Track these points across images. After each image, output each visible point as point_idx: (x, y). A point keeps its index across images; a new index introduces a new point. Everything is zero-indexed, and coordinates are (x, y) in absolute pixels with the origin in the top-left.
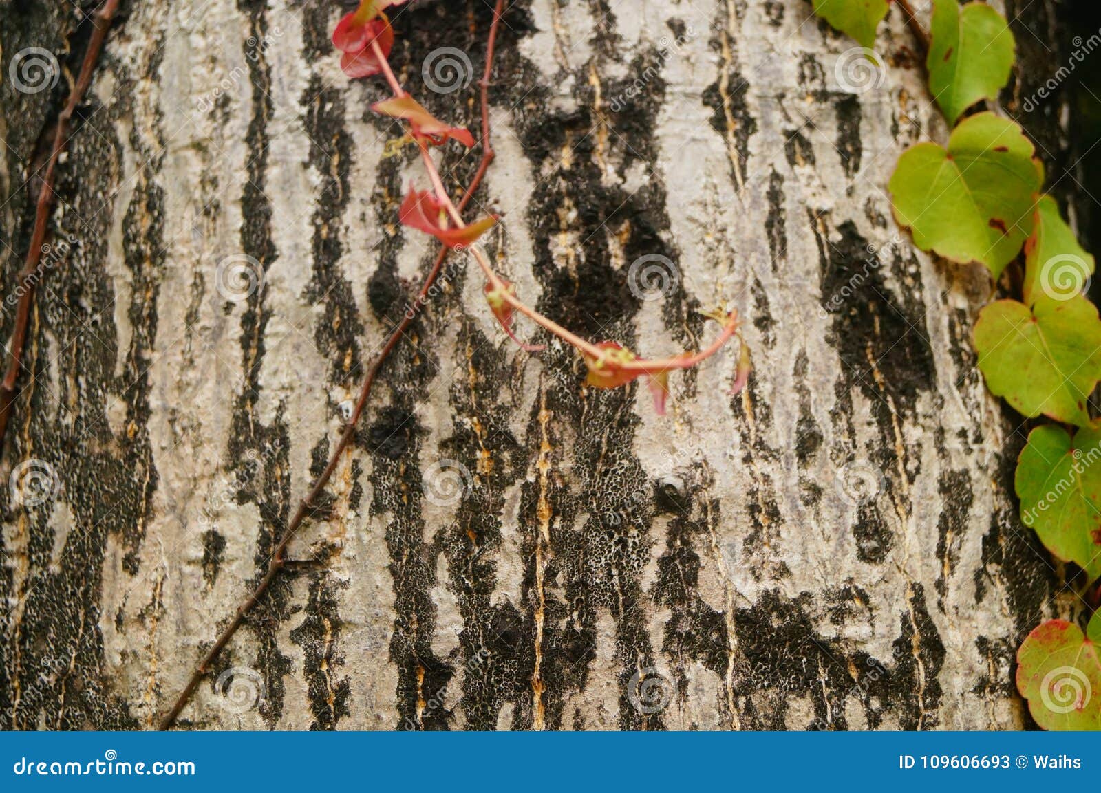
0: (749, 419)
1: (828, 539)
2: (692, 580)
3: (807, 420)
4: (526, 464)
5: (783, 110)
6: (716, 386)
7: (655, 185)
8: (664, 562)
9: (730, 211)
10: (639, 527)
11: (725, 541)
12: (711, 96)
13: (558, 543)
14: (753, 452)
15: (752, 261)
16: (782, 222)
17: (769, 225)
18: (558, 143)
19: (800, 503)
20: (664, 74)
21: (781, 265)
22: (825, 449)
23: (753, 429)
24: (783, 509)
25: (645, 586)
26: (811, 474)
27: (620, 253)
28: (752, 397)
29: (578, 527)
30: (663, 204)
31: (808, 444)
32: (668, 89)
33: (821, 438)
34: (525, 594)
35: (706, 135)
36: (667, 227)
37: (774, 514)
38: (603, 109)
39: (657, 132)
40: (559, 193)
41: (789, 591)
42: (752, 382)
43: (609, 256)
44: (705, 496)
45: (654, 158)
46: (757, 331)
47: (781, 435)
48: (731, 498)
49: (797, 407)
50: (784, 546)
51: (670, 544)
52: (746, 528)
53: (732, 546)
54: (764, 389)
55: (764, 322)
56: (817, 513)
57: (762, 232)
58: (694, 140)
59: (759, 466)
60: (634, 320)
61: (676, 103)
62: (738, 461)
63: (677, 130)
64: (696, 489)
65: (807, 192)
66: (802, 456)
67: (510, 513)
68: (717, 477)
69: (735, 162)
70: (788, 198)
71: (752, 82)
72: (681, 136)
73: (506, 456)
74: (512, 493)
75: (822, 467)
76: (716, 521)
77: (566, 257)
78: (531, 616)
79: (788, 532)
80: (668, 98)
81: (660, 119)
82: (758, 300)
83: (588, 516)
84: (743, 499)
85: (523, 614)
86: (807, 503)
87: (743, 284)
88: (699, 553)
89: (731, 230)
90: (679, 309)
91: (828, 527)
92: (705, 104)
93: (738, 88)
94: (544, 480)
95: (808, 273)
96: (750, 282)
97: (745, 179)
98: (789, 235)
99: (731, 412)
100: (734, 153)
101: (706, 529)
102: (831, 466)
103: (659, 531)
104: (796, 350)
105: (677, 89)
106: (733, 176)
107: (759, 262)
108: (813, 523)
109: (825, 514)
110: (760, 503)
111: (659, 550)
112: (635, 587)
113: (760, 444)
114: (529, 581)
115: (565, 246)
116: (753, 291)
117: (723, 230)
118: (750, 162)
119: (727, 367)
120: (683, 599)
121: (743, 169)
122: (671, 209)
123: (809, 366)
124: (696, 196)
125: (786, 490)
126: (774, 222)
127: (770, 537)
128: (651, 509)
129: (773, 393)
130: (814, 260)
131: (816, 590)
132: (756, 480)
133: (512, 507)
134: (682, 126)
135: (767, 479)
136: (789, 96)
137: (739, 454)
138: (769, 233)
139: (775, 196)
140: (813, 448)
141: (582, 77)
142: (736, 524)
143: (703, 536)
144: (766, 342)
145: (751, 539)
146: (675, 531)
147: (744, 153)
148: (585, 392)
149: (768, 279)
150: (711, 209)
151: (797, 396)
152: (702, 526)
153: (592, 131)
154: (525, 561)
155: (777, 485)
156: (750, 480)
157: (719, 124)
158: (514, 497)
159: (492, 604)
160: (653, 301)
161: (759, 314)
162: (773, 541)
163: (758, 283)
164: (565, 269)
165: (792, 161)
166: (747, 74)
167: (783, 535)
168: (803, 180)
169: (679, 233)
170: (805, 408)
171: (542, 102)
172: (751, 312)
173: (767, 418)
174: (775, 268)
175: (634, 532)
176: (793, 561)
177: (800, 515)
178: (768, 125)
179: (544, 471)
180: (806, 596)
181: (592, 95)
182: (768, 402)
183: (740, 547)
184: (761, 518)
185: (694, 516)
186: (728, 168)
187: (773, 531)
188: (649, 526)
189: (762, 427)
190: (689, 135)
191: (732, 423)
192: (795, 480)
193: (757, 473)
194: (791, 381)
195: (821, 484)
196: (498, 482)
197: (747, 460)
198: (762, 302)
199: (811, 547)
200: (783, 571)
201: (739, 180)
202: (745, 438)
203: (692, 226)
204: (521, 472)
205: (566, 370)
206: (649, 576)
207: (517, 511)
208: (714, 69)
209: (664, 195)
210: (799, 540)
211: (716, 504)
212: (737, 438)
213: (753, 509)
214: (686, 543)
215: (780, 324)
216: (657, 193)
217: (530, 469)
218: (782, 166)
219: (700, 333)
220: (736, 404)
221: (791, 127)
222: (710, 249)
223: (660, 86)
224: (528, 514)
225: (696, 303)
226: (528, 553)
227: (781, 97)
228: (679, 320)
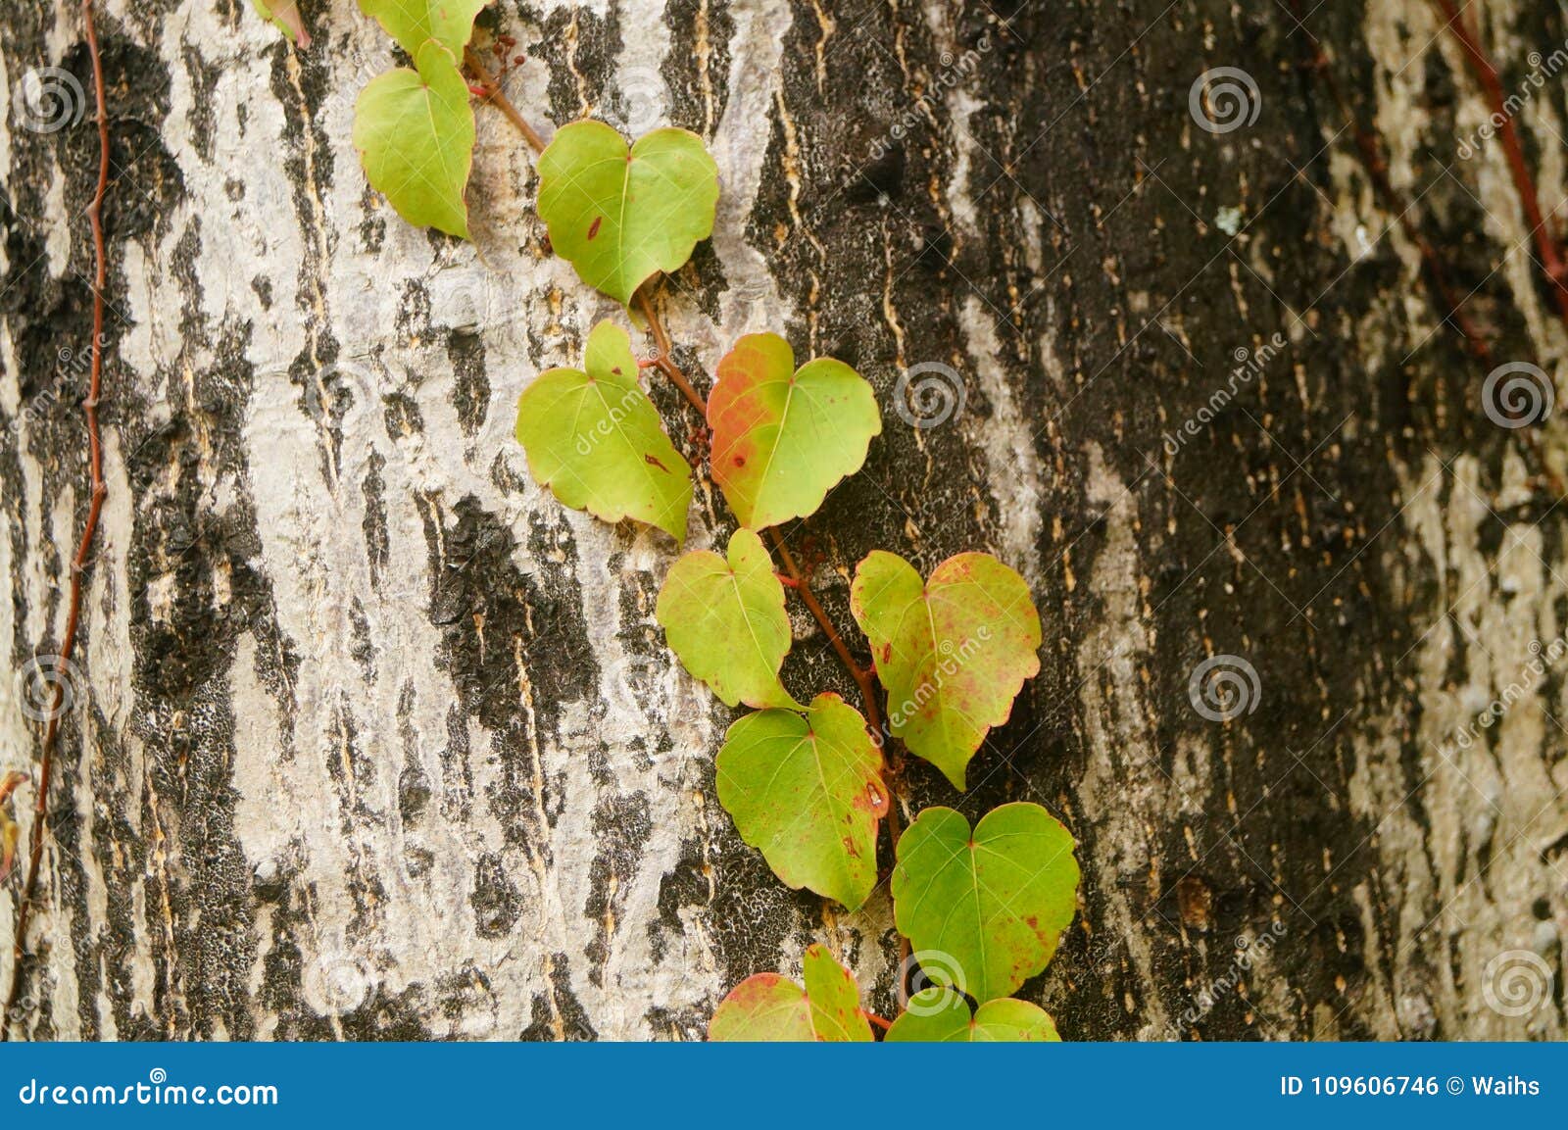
0: (349, 778)
1: (441, 916)
2: (296, 978)
3: (413, 770)
4: (144, 857)
5: (383, 368)
6: (315, 742)
7: (243, 501)
8: (272, 960)
9: (324, 517)
10: (243, 921)
11: (327, 931)
12: (300, 369)
13: (180, 941)
14: (353, 818)
15: (351, 575)
16: (383, 518)
17: (368, 525)
18: (162, 460)
19: (406, 875)
20: (251, 354)
21: (382, 574)
22: (435, 803)
23: (352, 792)
24: (389, 884)
25: (253, 990)
26: (419, 837)
27: (226, 586)
28: (350, 749)
29: (192, 926)
30: (254, 522)
31: (412, 800)
32: (256, 373)
33: (427, 792)
34: (157, 1001)
35: (295, 424)
36: (258, 552)
37: (378, 891)
38: (197, 410)
39: (245, 433)
40: (154, 529)
41: (396, 987)
42: (352, 734)
43: (211, 596)
44: (302, 880)
45: (245, 465)
46: (356, 665)
47: (384, 795)
48: (327, 879)
49: (402, 755)
50: (391, 929)
51: (276, 940)
52: (349, 913)
53: (334, 935)
54: (363, 740)
55: (364, 654)
56: (428, 884)
57: (361, 536)
58: (284, 432)
59: (361, 836)
60: (229, 674)
61: (266, 387)
62: (336, 832)
63: (266, 423)
64: (293, 873)
65: (412, 470)
66: (406, 817)
67: (138, 911)
68: (313, 855)
69: (329, 449)
70: (389, 484)
71: (341, 340)
72: (270, 430)
73: (128, 848)
74: (137, 888)
75: (432, 826)
76: (314, 912)
77: (161, 608)
78: (165, 1027)
79: (393, 912)
80: (256, 384)
81: (250, 411)
82: (356, 626)
83: (199, 912)
84: (342, 880)
85: (156, 1022)
86: (413, 875)
87: (338, 609)
88: (302, 946)
89: (325, 540)
90: (274, 652)
91: (441, 899)
92: (295, 382)
93: (329, 351)
94: (161, 873)
95: (412, 579)
96: (348, 605)
97: (338, 472)
98: (390, 534)
99: (328, 774)
100: (328, 440)
101: (307, 920)
102: (443, 823)
103: (264, 923)
104: (401, 682)
105: (265, 369)
106: (325, 471)
107: (358, 572)
108: (423, 897)
109: (437, 884)
110: (363, 881)
111: (265, 947)
112: (243, 992)
113: (361, 808)
114: (160, 989)
115: (163, 592)
116: (352, 615)
117: (317, 544)
118: (345, 446)
119: (324, 720)
120: (290, 1001)
121: (337, 458)
122: (262, 530)
123: (416, 700)
124: (286, 507)
125: (391, 861)
126: (374, 520)
127: (377, 918)
128: (252, 900)
129: (375, 741)
130: (422, 558)
131: (427, 980)
132: (355, 853)
133: (139, 905)
134: (273, 416)
135: (368, 850)
136: (387, 347)
137: (337, 823)
138: (370, 535)
139: (373, 486)
140: (418, 805)
141: (176, 378)
142: (335, 909)
143: (305, 926)
144: (367, 678)
145: (354, 926)
146: (280, 923)
147: (338, 437)
148: (182, 769)
149: (369, 597)
150: (304, 518)
151: (400, 741)
152: (301, 916)
153: (194, 438)
154: (156, 964)
155: (380, 856)
156: (348, 855)
157: (307, 405)
158: (139, 893)
159: (132, 1013)
160: (247, 647)
161: (359, 643)
162: (381, 923)
163: (357, 603)
164: (161, 623)
165: (394, 434)
166: (339, 332)
167: (389, 916)
168: (409, 456)
169: (273, 560)
170: (410, 757)
171: (142, 414)
172: (349, 642)
173: (367, 776)
174: (374, 582)
175: (240, 927)
176: (398, 947)
177: (406, 889)
178: (366, 390)
179: (161, 863)
180: (414, 989)
181: (183, 398)
182: (367, 754)
183: (342, 935)
184: (367, 899)
185: (294, 904)
186: (320, 463)
187: (379, 912)
188: (252, 920)
189: (362, 787)
190: (281, 426)
191: (330, 786)
192: (400, 848)
193: (359, 846)
194: (395, 723)
195: (431, 848)
196: (128, 878)
197: (347, 829)
198: (361, 628)
199: (422, 926)
200: (388, 961)
201: (333, 472)
202: (344, 802)
203: (283, 544)
204: (141, 867)
205: (161, 746)
206: (256, 978)
207: (143, 910)
208: (303, 332)
209: (253, 511)
210: (405, 920)
211: (312, 887)
212: (336, 803)
213: (354, 889)
214: (290, 935)
215: (383, 652)
216: (246, 514)
217: (148, 862)
218: (382, 444)
219: (294, 679)
220: (334, 763)
221: (391, 389)
222: (303, 572)
223: (247, 370)
224: (152, 912)
225: (289, 643)
226: (157, 952)
227: (381, 348)
228: (274, 664)
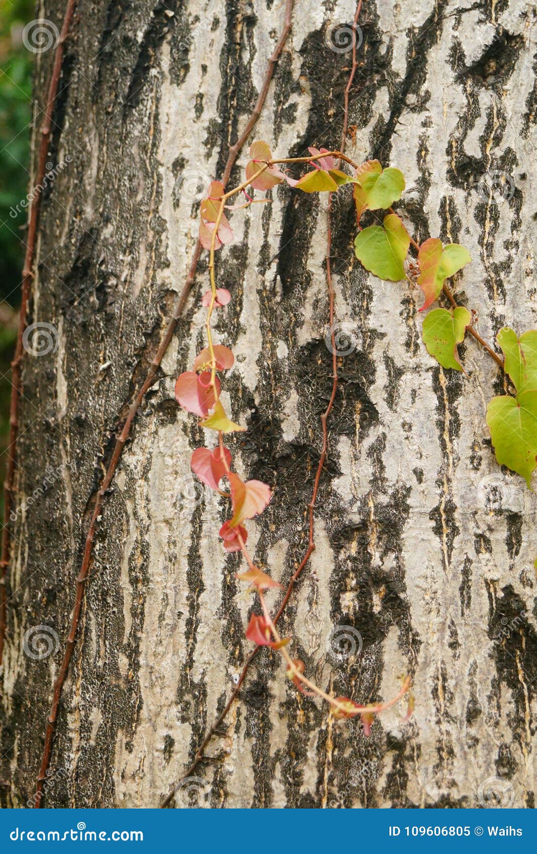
0: (441, 700)
1: (480, 767)
2: (404, 786)
3: (474, 701)
4: (321, 720)
5: (476, 521)
6: (425, 681)
7: (399, 567)
8: (391, 777)
9: (440, 581)
10: (377, 757)
11: (423, 767)
12: (434, 514)
13: (336, 763)
14: (442, 718)
15: (451, 610)
16: (469, 587)
17: (462, 589)
18: (349, 539)
19: (466, 747)
20: (409, 501)
21: (467, 612)
22: (483, 717)
23: (443, 706)
24: (456, 750)
25: (379, 788)
26: (473, 731)
27: (379, 603)
28: (444, 688)
29: (346, 755)
30: (403, 577)
31: (473, 714)
32: (411, 510)
33: (480, 711)
34: (318, 788)
35: (429, 538)
36: (404, 591)
37: (451, 752)
38: (374, 521)
39: (403, 536)
40: (347, 570)
41: (455, 795)
42: (445, 680)
43: (372, 606)
44: (414, 742)
45: (401, 550)
46: (450, 650)
47: (458, 709)
48: (427, 743)
49: (469, 693)
50: (455, 770)
51: (394, 767)
52: (435, 760)
53: (427, 769)
54: (451, 683)
55: (454, 645)
56: (475, 752)
57: (458, 593)
58: (423, 540)
59: (445, 726)
60: (382, 643)
61: (415, 518)
62: (433, 723)
63: (414, 534)
64: (409, 738)
65: (486, 569)
66: (469, 721)
67: (312, 745)
68: (421, 732)
69: (445, 552)
70: (474, 573)
71: (458, 505)
72: (416, 537)
73: (312, 715)
74: (314, 734)
75: (480, 727)
76: (418, 756)
77: (349, 607)
78: (320, 800)
79: (458, 763)
80: (410, 515)
81: (405, 527)
82: (451, 633)
83: (351, 749)
84: (434, 744)
85: (316, 799)
86: (469, 747)
87: (444, 623)
88: (409, 772)
89: (440, 592)
90: (408, 637)
91: (481, 760)
92: (431, 519)
93: (450, 509)
94: (330, 729)
95: (481, 617)
96: (448, 622)
97: (450, 563)
98: (472, 595)
99: (431, 696)
100: (445, 547)
101: (413, 760)
102: (486, 727)
103: (388, 759)
104: (471, 661)
105: (416, 510)
106: (443, 562)
107: (453, 611)
108: (472, 758)
109: (480, 753)
110: (444, 746)
111: (388, 770)
112: (373, 789)
113: (446, 714)
114: (320, 781)
115: (349, 600)
116: (449, 627)
117: (435, 593)
118: (454, 551)
119: (431, 671)
120: (398, 796)
121: (449, 556)
122: (407, 580)
123: (478, 670)
124: (422, 573)
125: (459, 739)
126: (465, 587)
127: (448, 764)
128: (384, 748)
129: (456, 685)
130: (486, 609)
131: (471, 795)
132: (442, 734)
133: (314, 742)
134: (417, 532)
135: (448, 733)
136: (479, 513)
137: (434, 719)
138: (462, 594)
139: (466, 572)
140: (475, 717)
141: (365, 503)
142: (430, 757)
143: (411, 763)
144: (454, 656)
145: (437, 766)
146: (396, 760)
147: (451, 548)
148: (353, 683)
149: (459, 620)
150: (429, 580)
151: (469, 687)
152: (411, 758)
153: (369, 533)
154: (319, 771)
155: (454, 737)
156: (439, 734)
157: (438, 531)
158: (315, 737)
159: (301, 792)
160: (393, 634)
161: (452, 640)
162: (450, 767)
163: (453, 623)
164: (347, 614)
165: (478, 552)
166: (456, 501)
167: (455, 764)
168: (484, 562)
169: (411, 595)
170: (473, 695)
171: (342, 517)
172: (447, 639)
173: (451, 700)
174: (463, 614)
175: (375, 759)
176: (459, 778)
177: (465, 754)
178: (466, 529)
179: (331, 724)
180: (465, 798)
181: (368, 515)
182: (452, 690)
183: (431, 770)
184: (444, 754)
185: (407, 752)
186: (441, 557)
187: (450, 762)
188: (383, 757)
189: (448, 704)
190: (421, 537)
191: (432, 702)
192: (464, 734)
193: (443, 730)
194: (467, 679)
195: (478, 736)
196: (308, 729)
197: (439, 722)
198: (454, 634)
199: (470, 771)
200: (453, 784)
201: (447, 563)
202: (438, 710)
203: (418, 590)
204: (318, 724)
205: (344, 670)
206: (382, 783)
207: (316, 744)
208: (438, 498)
209: (404, 572)
210: (463, 767)
211: (419, 747)
212: (434, 710)
213: (439, 750)
214: (402, 766)
215: (463, 647)
216: (400, 572)
217: (323, 723)
218: (472, 555)
219: (418, 651)
220: (435, 691)
221: (479, 532)
222: (427, 604)
223: (407, 509)
224: (322, 746)
225: (417, 634)
226: (320, 766)
227: (476, 513)
228: (407, 643)
